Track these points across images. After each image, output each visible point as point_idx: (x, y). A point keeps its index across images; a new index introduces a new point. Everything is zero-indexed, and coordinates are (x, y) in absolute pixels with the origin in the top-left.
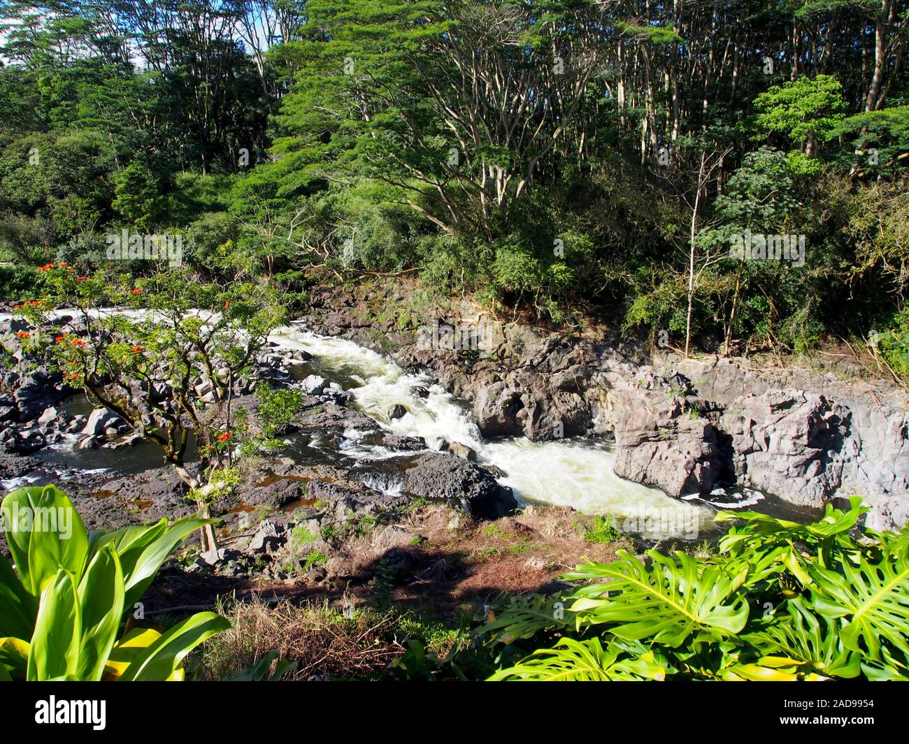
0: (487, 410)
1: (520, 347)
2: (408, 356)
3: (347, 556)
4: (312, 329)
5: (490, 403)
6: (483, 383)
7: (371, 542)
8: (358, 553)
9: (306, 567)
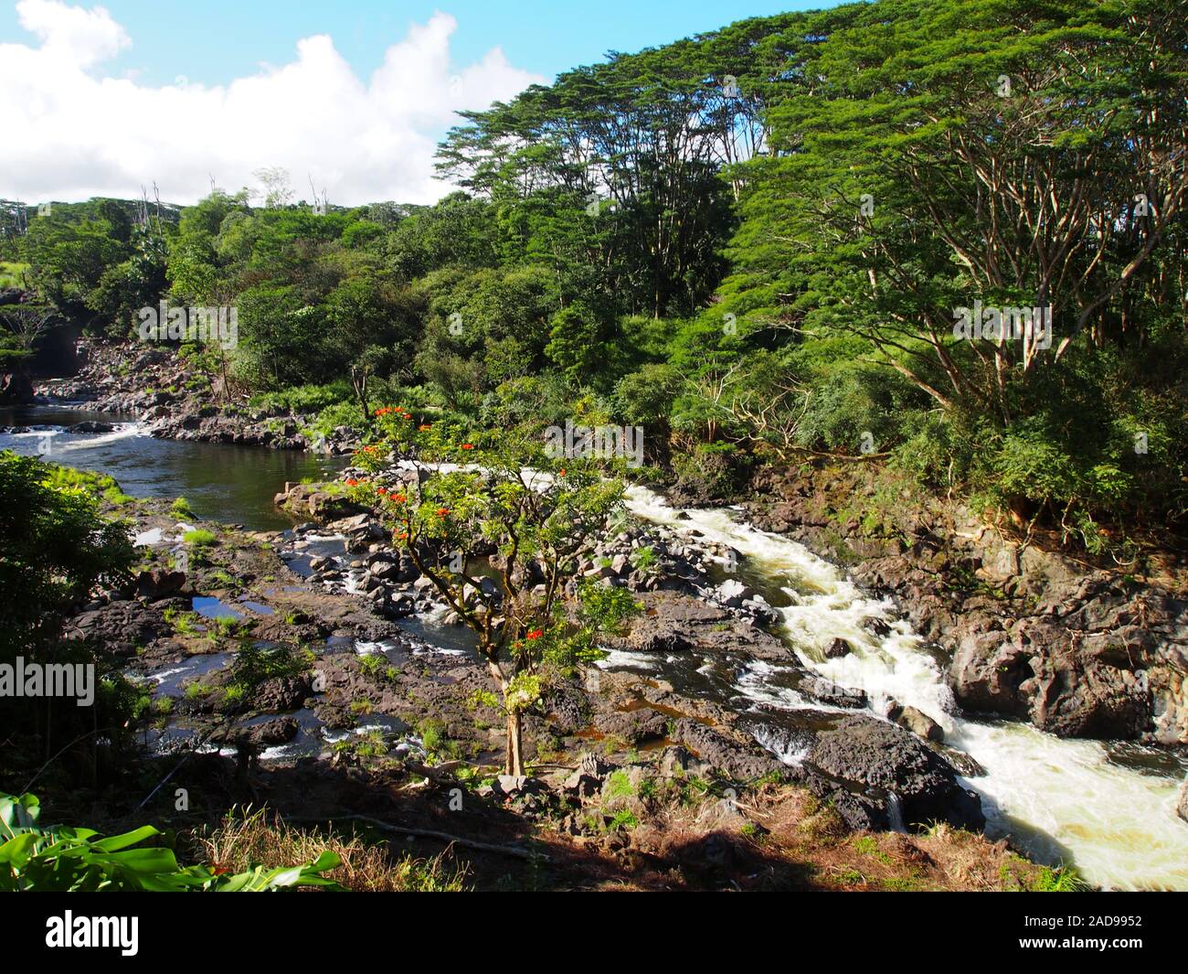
0: (972, 670)
1: (1041, 583)
2: (870, 574)
3: (661, 826)
4: (751, 521)
5: (977, 660)
6: (972, 628)
7: (696, 816)
8: (675, 827)
9: (611, 827)
